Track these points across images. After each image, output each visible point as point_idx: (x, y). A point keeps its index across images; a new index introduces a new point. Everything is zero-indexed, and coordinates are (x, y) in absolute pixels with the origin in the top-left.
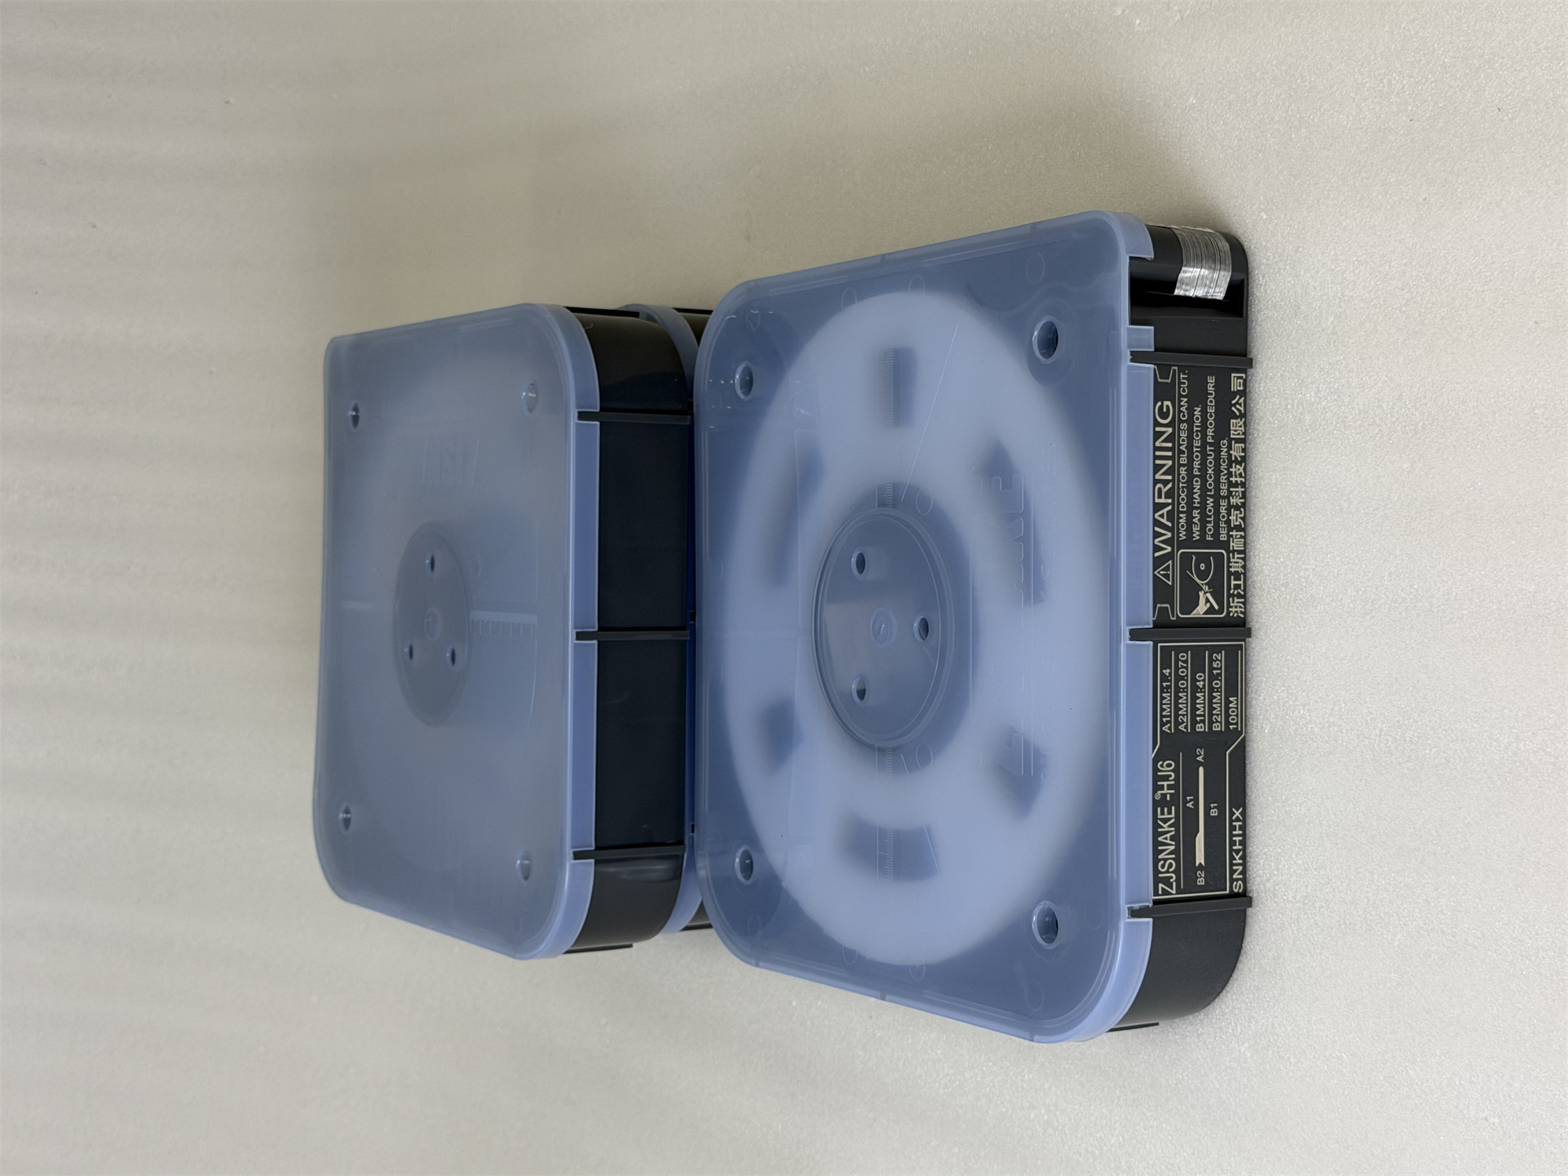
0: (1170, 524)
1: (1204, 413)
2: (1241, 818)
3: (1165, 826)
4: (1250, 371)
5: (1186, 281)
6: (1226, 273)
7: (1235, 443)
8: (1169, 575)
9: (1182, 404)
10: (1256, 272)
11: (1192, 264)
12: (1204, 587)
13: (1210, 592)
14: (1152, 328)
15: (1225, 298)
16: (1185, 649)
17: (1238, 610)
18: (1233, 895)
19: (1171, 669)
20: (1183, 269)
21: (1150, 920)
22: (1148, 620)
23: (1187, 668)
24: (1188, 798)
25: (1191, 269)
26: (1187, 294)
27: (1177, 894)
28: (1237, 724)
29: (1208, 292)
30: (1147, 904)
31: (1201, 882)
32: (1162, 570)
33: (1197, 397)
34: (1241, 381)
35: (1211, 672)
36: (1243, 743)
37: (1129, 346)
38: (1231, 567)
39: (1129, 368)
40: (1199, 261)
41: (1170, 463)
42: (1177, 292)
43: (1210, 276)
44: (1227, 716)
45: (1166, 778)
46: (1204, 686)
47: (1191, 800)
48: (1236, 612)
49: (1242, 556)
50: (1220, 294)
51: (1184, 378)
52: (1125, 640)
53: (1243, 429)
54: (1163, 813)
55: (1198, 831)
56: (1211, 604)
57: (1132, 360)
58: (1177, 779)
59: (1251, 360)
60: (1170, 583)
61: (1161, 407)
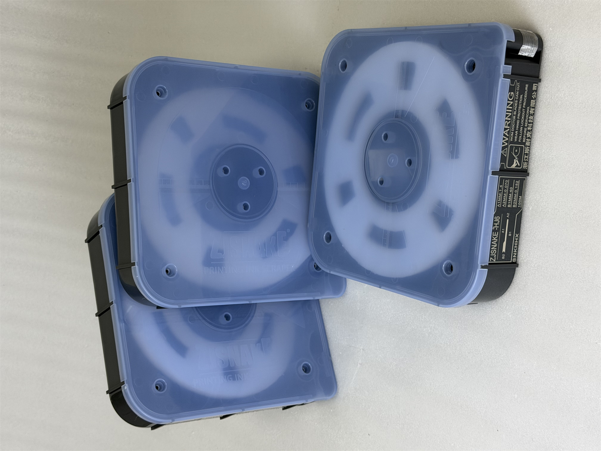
0: (508, 135)
1: (523, 97)
2: (518, 237)
3: (494, 238)
4: (539, 83)
5: (523, 50)
6: (536, 48)
7: (532, 108)
8: (505, 153)
9: (517, 93)
10: (545, 49)
11: (526, 44)
12: (516, 158)
13: (518, 160)
14: (511, 66)
15: (534, 57)
16: (508, 179)
17: (526, 166)
18: (513, 263)
19: (502, 185)
20: (523, 46)
21: (487, 270)
22: (498, 168)
23: (507, 185)
24: (503, 229)
25: (525, 46)
26: (522, 55)
27: (495, 261)
28: (520, 205)
29: (529, 54)
30: (486, 264)
31: (503, 258)
32: (504, 151)
33: (522, 92)
34: (536, 87)
35: (514, 187)
36: (521, 213)
37: (503, 72)
38: (525, 151)
39: (503, 80)
40: (528, 43)
41: (510, 114)
42: (520, 54)
43: (531, 49)
44: (518, 202)
45: (497, 222)
46: (512, 192)
47: (503, 230)
48: (525, 167)
49: (529, 148)
50: (532, 55)
51: (518, 85)
52: (490, 175)
53: (534, 103)
54: (494, 234)
55: (504, 241)
56: (518, 164)
57: (504, 77)
58: (500, 223)
59: (540, 79)
60: (506, 156)
61: (510, 94)
